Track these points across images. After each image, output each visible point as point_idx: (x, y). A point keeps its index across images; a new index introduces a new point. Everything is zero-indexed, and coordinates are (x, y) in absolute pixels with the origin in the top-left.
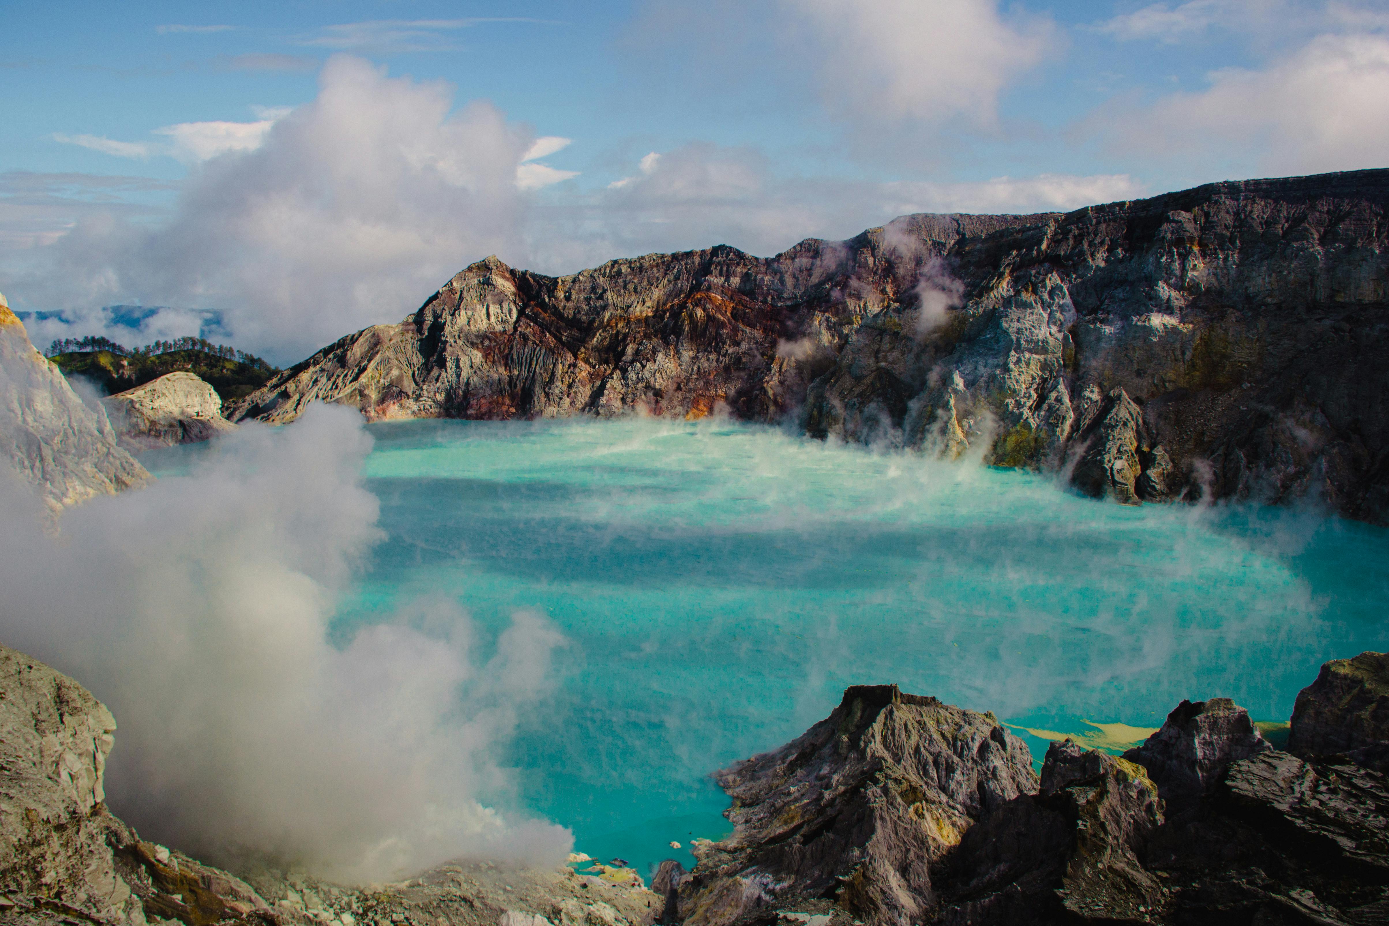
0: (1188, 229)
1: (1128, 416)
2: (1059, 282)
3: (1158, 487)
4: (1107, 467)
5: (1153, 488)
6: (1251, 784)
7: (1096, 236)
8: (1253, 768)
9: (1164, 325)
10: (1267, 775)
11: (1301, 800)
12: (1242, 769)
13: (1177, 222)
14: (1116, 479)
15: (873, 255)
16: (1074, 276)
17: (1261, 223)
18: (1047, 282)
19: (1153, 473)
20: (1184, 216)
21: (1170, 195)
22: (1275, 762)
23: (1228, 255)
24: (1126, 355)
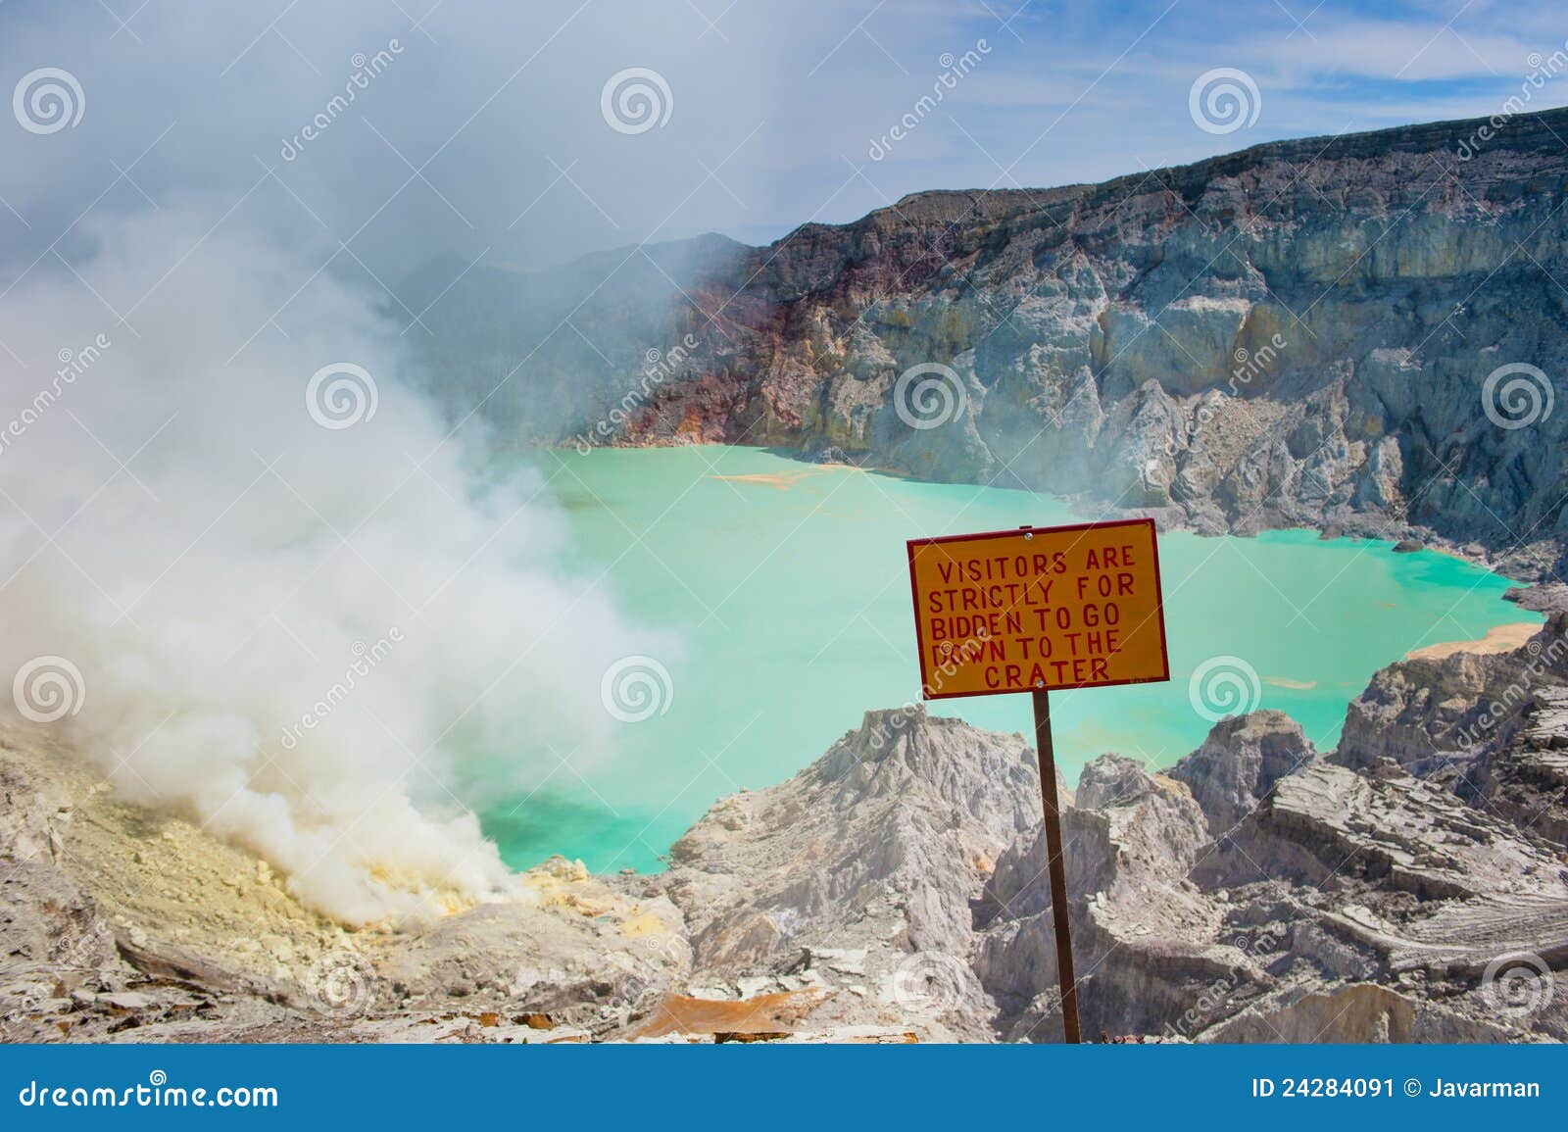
0: (1235, 198)
1: (1162, 412)
2: (1088, 265)
3: (1194, 488)
4: (1139, 468)
5: (1190, 489)
6: (1302, 800)
7: (1129, 209)
8: (1303, 783)
9: (1204, 309)
10: (1317, 790)
11: (1355, 816)
12: (1292, 784)
13: (1221, 190)
14: (1149, 481)
15: (880, 240)
16: (1104, 257)
17: (1318, 189)
18: (1074, 265)
19: (1188, 473)
20: (1231, 183)
21: (1215, 159)
22: (1325, 777)
23: (1279, 228)
24: (1160, 345)
